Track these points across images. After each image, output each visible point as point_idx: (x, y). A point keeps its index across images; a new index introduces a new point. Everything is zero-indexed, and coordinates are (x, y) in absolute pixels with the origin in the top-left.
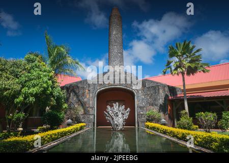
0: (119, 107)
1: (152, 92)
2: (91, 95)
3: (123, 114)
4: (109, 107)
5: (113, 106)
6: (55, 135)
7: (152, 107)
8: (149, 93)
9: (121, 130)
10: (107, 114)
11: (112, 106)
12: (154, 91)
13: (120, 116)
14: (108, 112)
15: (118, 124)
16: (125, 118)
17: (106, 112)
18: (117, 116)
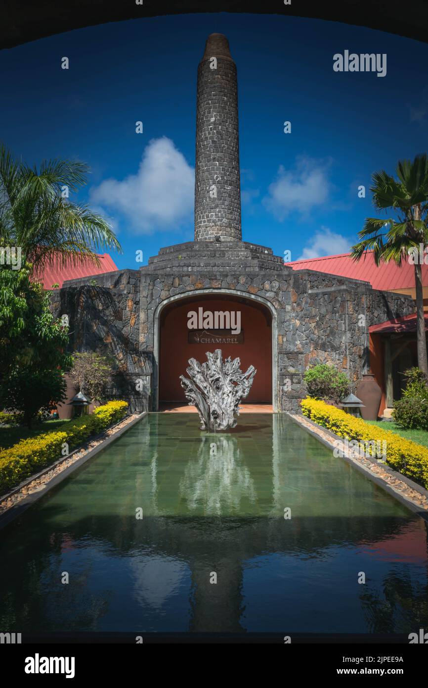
0: (223, 362)
1: (323, 311)
2: (142, 316)
3: (235, 383)
4: (193, 362)
5: (205, 359)
6: (41, 453)
7: (322, 355)
8: (314, 311)
9: (229, 430)
10: (187, 382)
11: (202, 360)
12: (330, 307)
13: (227, 388)
14: (191, 378)
15: (220, 412)
16: (240, 393)
17: (187, 376)
18: (218, 388)
